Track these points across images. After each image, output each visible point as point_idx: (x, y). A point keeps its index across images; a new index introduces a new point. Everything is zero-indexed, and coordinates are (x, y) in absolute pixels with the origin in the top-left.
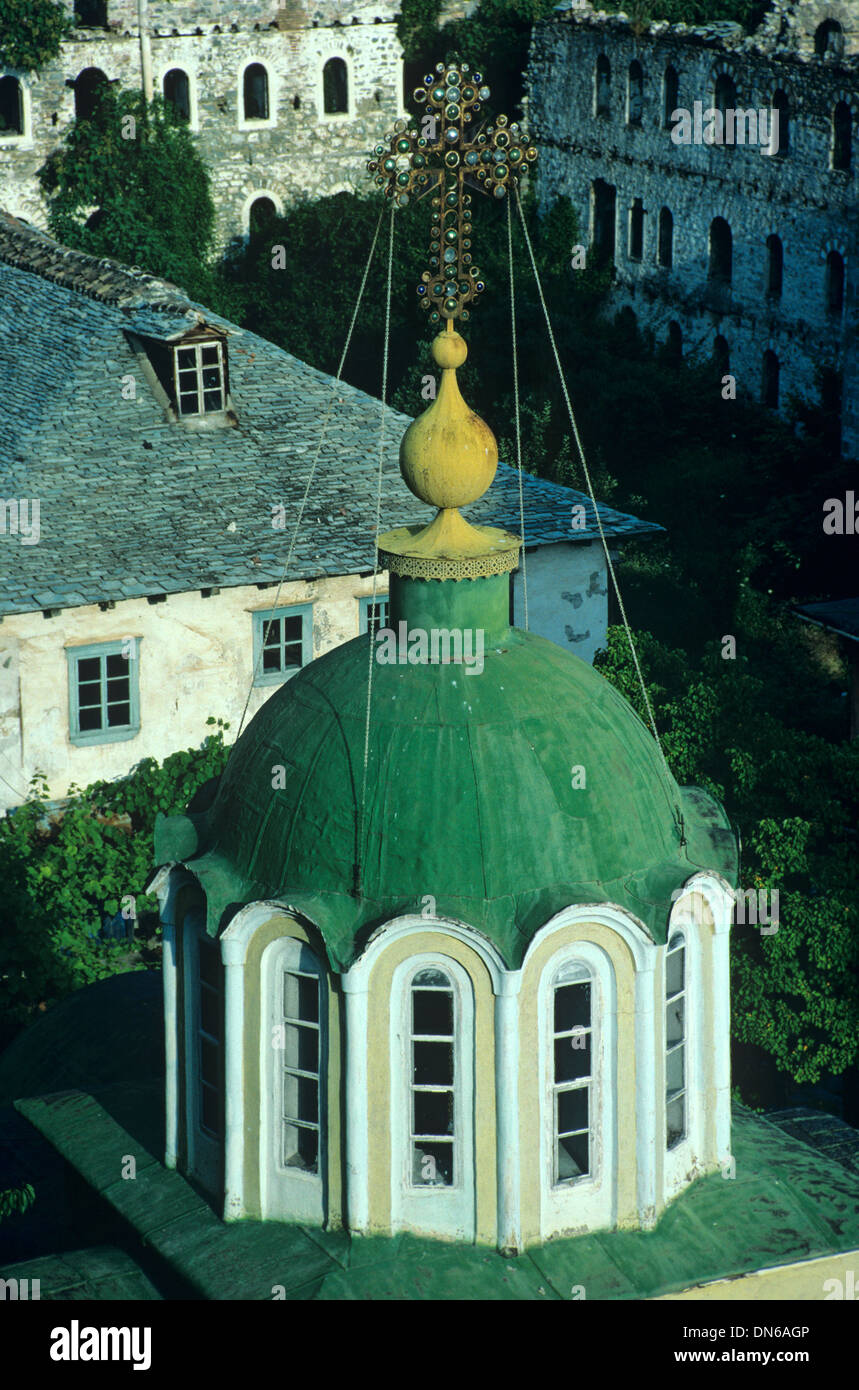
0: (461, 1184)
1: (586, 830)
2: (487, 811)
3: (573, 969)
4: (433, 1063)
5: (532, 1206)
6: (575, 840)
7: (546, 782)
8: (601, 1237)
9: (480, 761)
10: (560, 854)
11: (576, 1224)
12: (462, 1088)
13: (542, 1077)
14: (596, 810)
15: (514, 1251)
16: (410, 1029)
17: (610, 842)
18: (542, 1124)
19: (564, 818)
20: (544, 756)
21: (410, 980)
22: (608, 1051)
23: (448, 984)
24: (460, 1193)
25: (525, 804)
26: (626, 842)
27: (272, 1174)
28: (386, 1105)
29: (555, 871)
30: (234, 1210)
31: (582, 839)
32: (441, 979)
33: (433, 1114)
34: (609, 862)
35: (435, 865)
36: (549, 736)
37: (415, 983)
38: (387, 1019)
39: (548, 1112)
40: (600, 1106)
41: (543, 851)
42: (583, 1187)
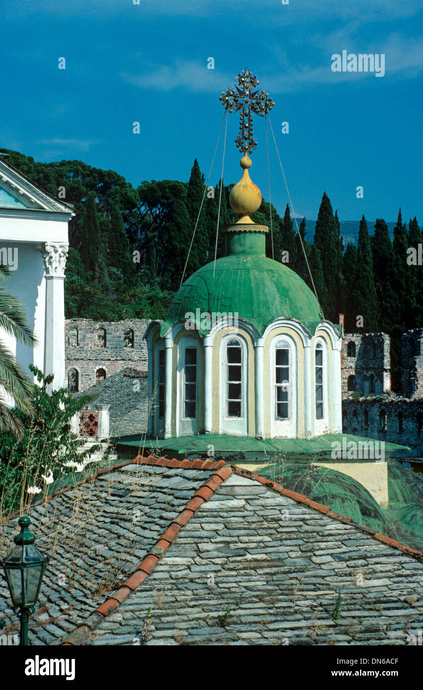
0: (244, 416)
1: (288, 301)
2: (254, 292)
3: (282, 344)
4: (235, 373)
5: (268, 425)
6: (284, 304)
7: (274, 286)
8: (292, 440)
9: (252, 279)
10: (279, 307)
11: (284, 435)
12: (244, 382)
13: (271, 380)
14: (291, 297)
15: (261, 438)
16: (227, 361)
17: (296, 307)
18: (271, 397)
19: (280, 297)
20: (274, 279)
21: (227, 344)
22: (295, 375)
23: (239, 345)
24: (242, 420)
25: (267, 291)
26: (302, 310)
27: (181, 421)
28: (218, 388)
29: (277, 312)
30: (168, 435)
31: (286, 303)
32: (237, 343)
33: (234, 391)
34: (295, 313)
35: (236, 307)
36: (276, 275)
37: (228, 345)
38: (218, 357)
39: (273, 393)
40: (292, 394)
41: (272, 305)
42: (285, 422)
